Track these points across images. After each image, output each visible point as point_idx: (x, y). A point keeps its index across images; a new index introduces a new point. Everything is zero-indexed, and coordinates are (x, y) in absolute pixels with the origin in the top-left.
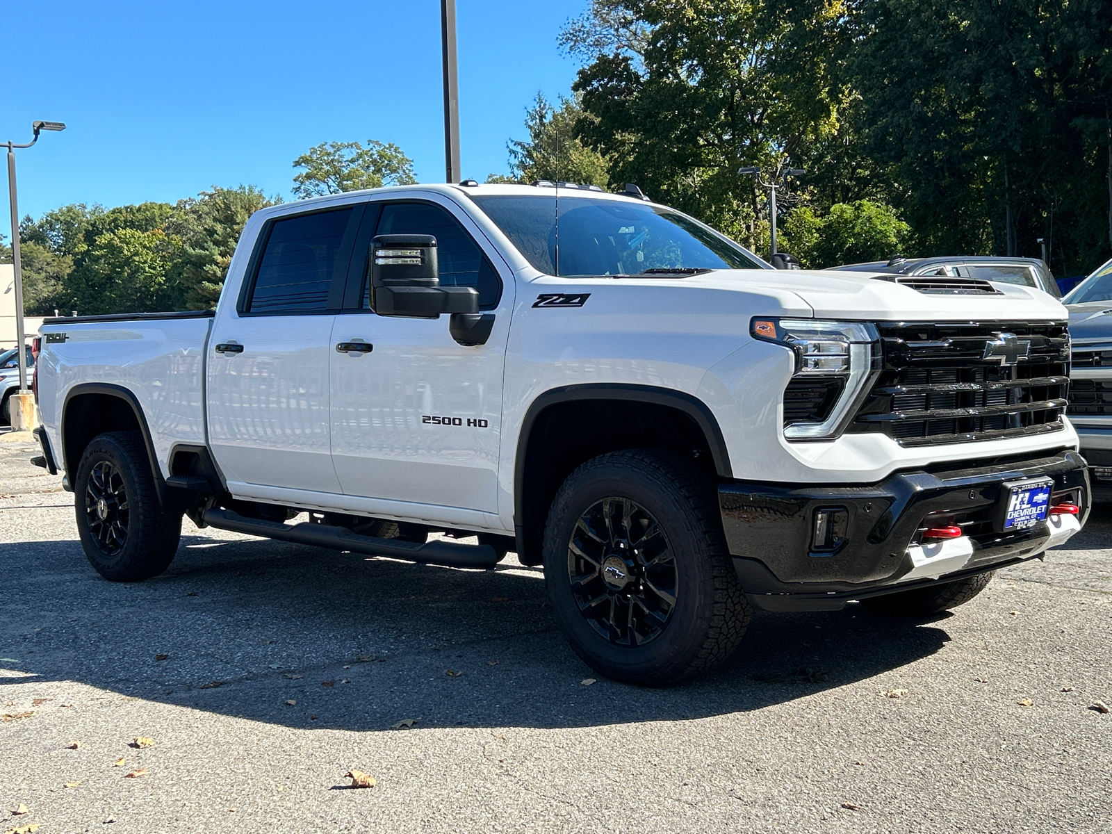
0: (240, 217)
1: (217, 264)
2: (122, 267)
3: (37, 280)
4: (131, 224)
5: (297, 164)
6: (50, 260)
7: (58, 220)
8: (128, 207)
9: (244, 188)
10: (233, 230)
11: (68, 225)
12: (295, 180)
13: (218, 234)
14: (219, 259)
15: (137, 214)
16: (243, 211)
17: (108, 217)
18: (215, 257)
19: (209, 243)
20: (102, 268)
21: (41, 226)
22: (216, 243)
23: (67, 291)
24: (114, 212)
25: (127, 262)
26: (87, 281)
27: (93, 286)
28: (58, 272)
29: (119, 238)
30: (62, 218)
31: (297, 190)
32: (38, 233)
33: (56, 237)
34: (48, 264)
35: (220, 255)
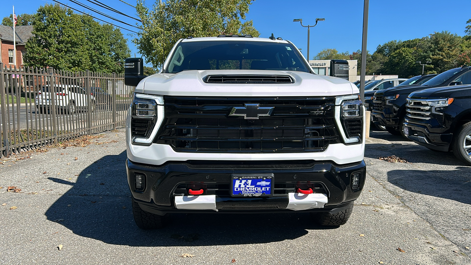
0: (440, 42)
1: (431, 58)
2: (402, 60)
3: (376, 64)
4: (408, 46)
5: (468, 22)
6: (381, 58)
7: (388, 46)
8: (408, 41)
9: (444, 32)
10: (437, 46)
11: (390, 47)
12: (466, 28)
13: (432, 48)
14: (432, 56)
15: (411, 43)
16: (442, 40)
17: (402, 44)
18: (430, 56)
19: (429, 51)
20: (396, 60)
21: (382, 48)
22: (431, 51)
23: (385, 67)
24: (404, 42)
25: (404, 58)
26: (391, 64)
27: (393, 66)
28: (384, 62)
29: (402, 50)
30: (389, 45)
31: (467, 31)
32: (381, 50)
33: (387, 51)
34: (381, 59)
35: (432, 55)
